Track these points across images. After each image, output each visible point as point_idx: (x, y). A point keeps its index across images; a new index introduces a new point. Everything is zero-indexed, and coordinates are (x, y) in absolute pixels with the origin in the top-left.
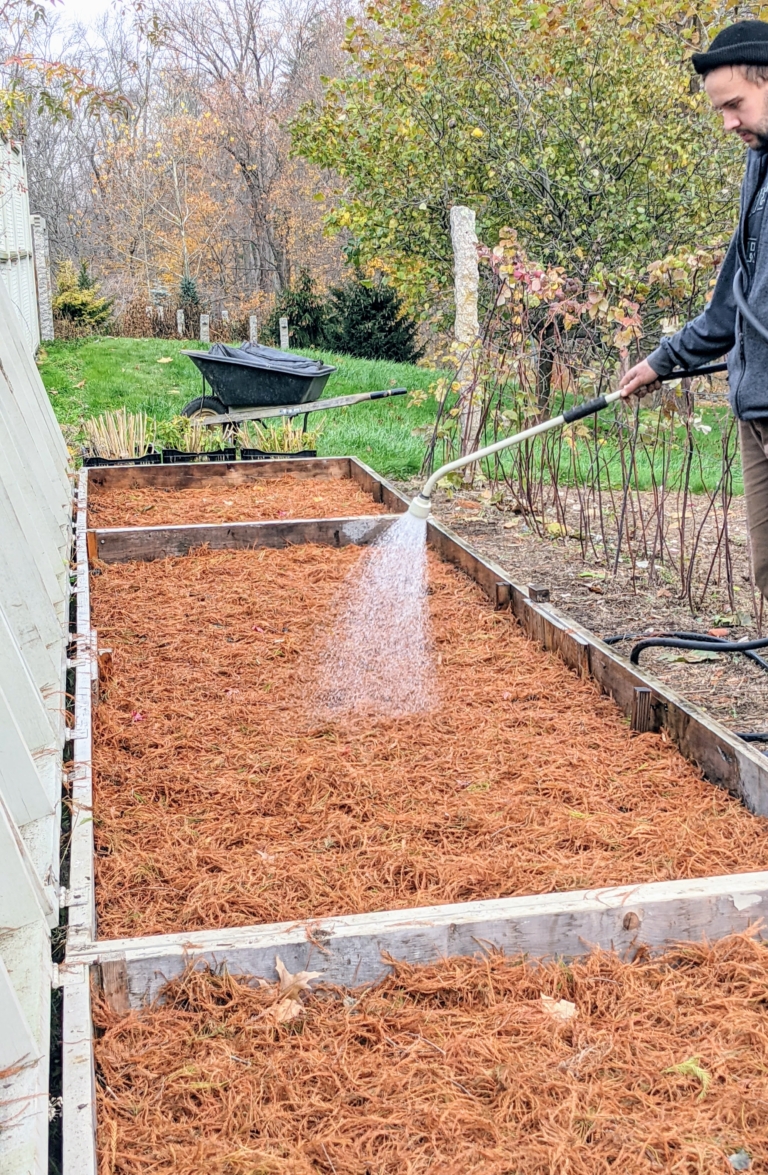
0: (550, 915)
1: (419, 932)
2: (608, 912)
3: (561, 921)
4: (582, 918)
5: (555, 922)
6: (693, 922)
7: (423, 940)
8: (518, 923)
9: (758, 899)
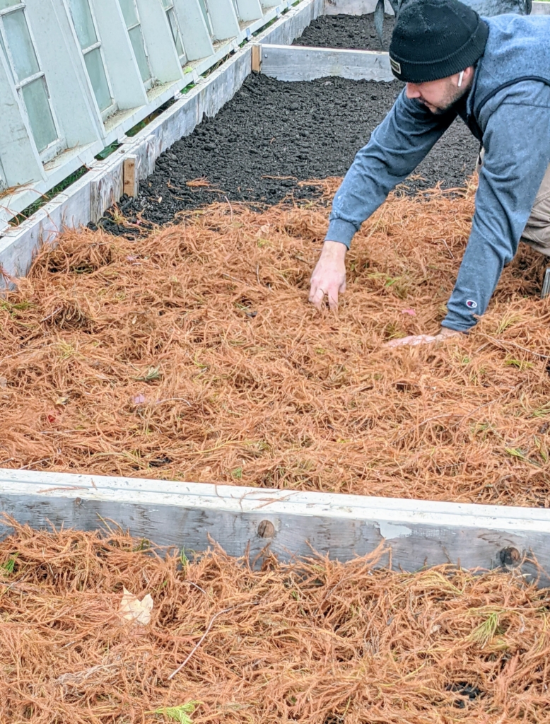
0: (180, 508)
1: (44, 500)
2: (242, 516)
3: (191, 515)
4: (214, 517)
5: (186, 515)
6: (333, 542)
7: (49, 509)
8: (147, 510)
9: (408, 532)
